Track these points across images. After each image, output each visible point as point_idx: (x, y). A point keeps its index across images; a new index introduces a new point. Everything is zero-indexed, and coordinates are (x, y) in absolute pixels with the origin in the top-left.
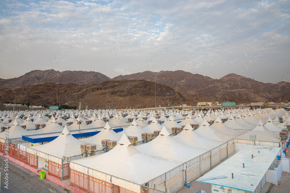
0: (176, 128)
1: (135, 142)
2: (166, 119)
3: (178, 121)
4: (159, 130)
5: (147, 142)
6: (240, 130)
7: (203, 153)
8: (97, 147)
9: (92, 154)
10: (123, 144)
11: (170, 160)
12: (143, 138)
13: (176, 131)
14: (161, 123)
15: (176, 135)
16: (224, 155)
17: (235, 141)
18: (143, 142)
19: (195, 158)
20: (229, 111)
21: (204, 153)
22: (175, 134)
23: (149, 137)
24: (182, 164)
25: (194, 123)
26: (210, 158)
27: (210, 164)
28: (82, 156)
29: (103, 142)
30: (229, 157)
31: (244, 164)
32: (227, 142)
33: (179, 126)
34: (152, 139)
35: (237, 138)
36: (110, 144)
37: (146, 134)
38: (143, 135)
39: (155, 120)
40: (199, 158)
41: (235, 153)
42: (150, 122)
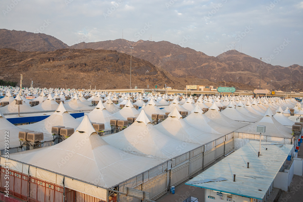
0: (158, 116)
1: (101, 132)
2: (144, 104)
3: (161, 107)
4: (134, 117)
5: (117, 132)
6: (242, 122)
7: (194, 148)
8: (44, 137)
9: (37, 145)
10: (83, 132)
11: (149, 156)
12: (112, 126)
13: (157, 119)
14: (138, 108)
15: (157, 123)
16: (221, 153)
17: (236, 134)
18: (112, 132)
19: (183, 155)
20: (226, 98)
21: (196, 149)
22: (156, 123)
23: (121, 125)
24: (165, 161)
25: (182, 111)
26: (202, 155)
27: (202, 163)
28: (20, 149)
29: (54, 130)
30: (226, 156)
31: (248, 163)
32: (225, 136)
33: (162, 113)
34: (124, 127)
35: (238, 131)
36: (64, 132)
37: (117, 121)
38: (112, 122)
39: (129, 104)
40: (188, 154)
41: (234, 151)
42: (122, 106)
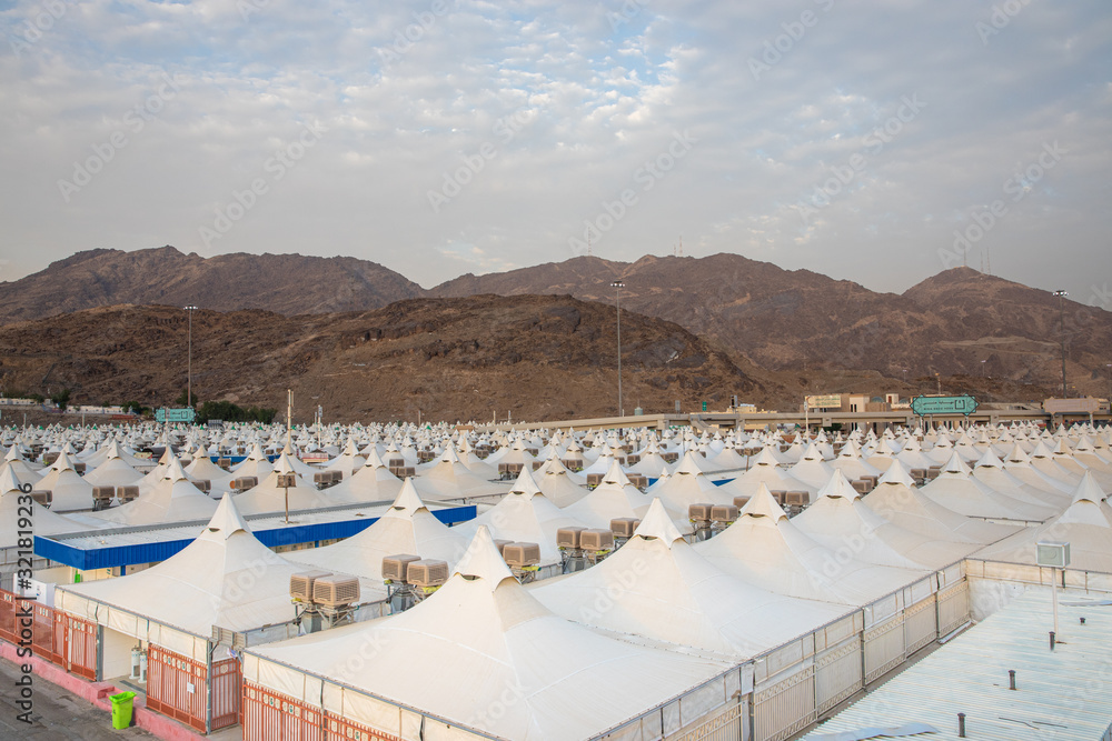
0: (709, 511)
1: (528, 569)
2: (665, 468)
3: (718, 477)
4: (632, 516)
5: (580, 567)
6: (996, 522)
7: (830, 620)
8: (362, 589)
9: (342, 616)
10: (474, 578)
11: (681, 650)
12: (563, 549)
13: (708, 521)
14: (642, 483)
15: (709, 536)
16: (923, 630)
17: (975, 567)
18: (564, 567)
19: (790, 642)
20: (944, 435)
21: (834, 622)
22: (704, 533)
23: (592, 547)
24: (732, 665)
25: (789, 489)
26: (859, 642)
27: (860, 667)
28: (296, 627)
29: (388, 567)
30: (943, 641)
31: (1012, 674)
32: (937, 573)
33: (721, 499)
34: (602, 553)
35: (983, 555)
36: (418, 573)
37: (578, 535)
38: (563, 537)
39: (616, 473)
40: (809, 641)
41: (972, 624)
42: (594, 481)
